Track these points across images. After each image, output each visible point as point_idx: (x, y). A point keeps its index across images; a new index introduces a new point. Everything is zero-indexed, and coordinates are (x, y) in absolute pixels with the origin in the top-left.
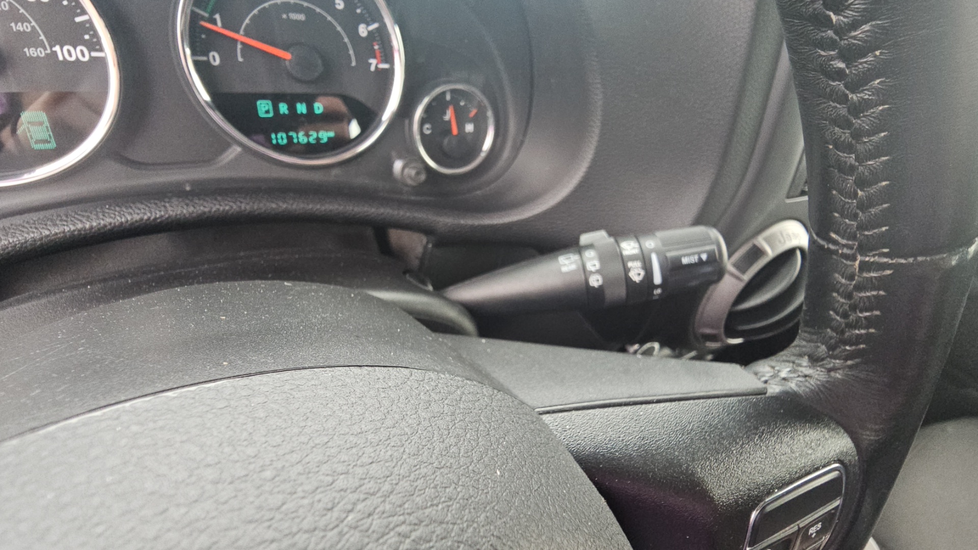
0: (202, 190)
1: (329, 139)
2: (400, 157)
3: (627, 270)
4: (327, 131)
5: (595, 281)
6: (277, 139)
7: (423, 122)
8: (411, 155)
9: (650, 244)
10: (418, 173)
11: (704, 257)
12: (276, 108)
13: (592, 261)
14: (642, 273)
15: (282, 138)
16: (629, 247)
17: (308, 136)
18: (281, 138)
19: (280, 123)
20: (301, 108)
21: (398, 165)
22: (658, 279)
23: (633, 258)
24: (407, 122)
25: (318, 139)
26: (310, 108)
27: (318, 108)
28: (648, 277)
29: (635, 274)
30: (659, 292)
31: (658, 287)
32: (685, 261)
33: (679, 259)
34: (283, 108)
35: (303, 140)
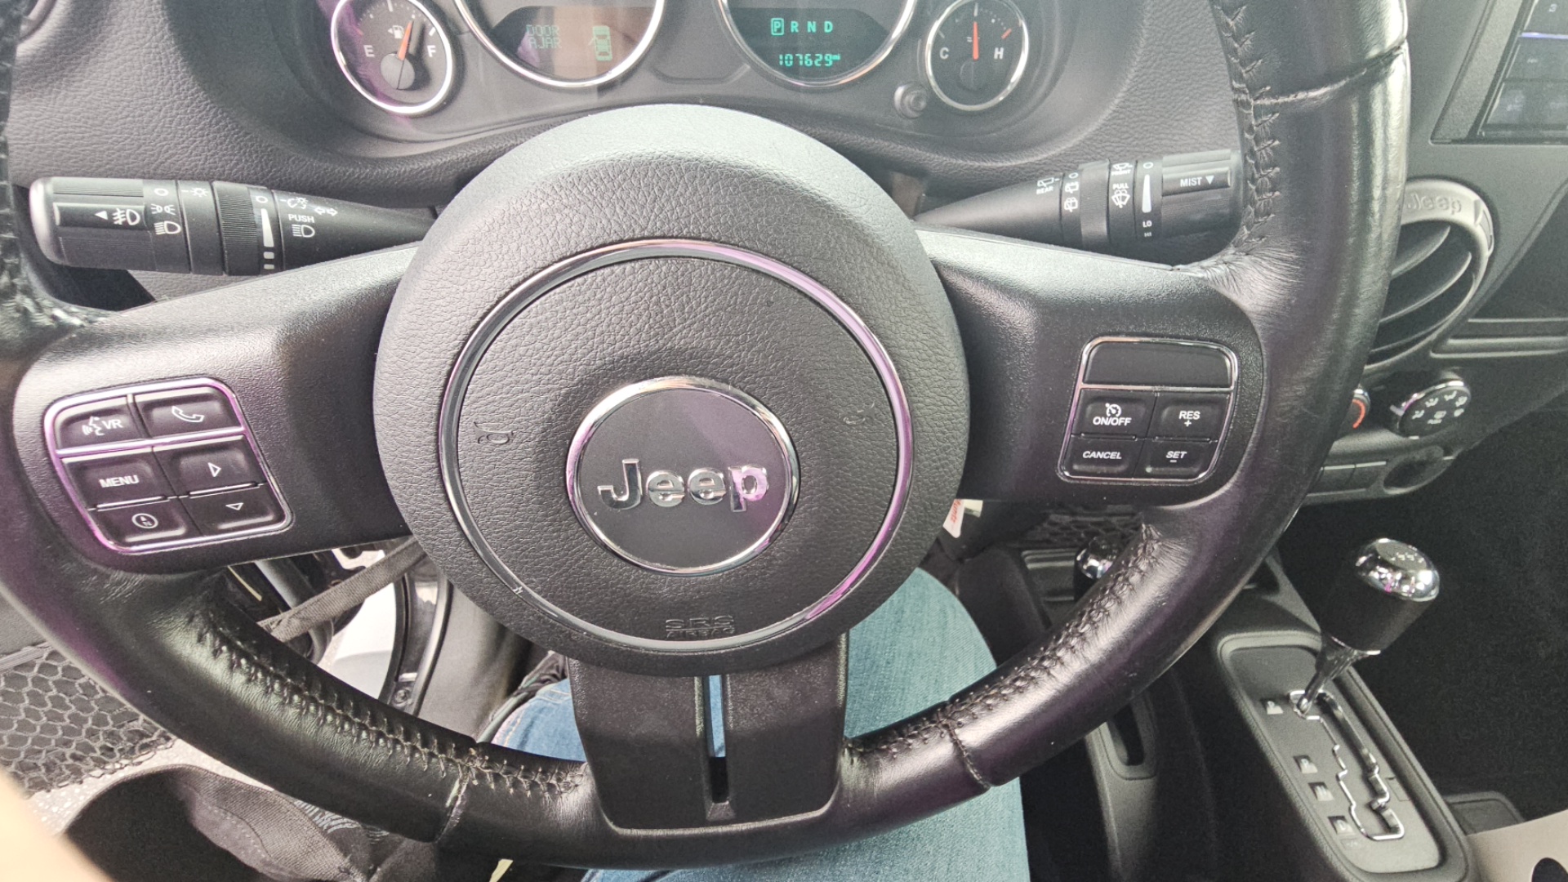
1: (835, 62)
2: (904, 82)
3: (1108, 195)
4: (833, 54)
5: (1070, 205)
6: (784, 60)
7: (937, 43)
8: (917, 78)
9: (1148, 166)
11: (1210, 179)
12: (787, 26)
13: (1073, 183)
14: (1128, 197)
15: (789, 60)
16: (1122, 170)
17: (813, 58)
18: (787, 60)
19: (790, 43)
20: (812, 26)
21: (901, 91)
22: (1147, 207)
23: (1120, 180)
24: (920, 42)
25: (823, 62)
26: (820, 27)
27: (828, 27)
28: (1135, 203)
29: (1120, 198)
30: (1149, 224)
31: (1147, 216)
32: (1184, 183)
33: (1178, 180)
34: (795, 26)
35: (808, 62)
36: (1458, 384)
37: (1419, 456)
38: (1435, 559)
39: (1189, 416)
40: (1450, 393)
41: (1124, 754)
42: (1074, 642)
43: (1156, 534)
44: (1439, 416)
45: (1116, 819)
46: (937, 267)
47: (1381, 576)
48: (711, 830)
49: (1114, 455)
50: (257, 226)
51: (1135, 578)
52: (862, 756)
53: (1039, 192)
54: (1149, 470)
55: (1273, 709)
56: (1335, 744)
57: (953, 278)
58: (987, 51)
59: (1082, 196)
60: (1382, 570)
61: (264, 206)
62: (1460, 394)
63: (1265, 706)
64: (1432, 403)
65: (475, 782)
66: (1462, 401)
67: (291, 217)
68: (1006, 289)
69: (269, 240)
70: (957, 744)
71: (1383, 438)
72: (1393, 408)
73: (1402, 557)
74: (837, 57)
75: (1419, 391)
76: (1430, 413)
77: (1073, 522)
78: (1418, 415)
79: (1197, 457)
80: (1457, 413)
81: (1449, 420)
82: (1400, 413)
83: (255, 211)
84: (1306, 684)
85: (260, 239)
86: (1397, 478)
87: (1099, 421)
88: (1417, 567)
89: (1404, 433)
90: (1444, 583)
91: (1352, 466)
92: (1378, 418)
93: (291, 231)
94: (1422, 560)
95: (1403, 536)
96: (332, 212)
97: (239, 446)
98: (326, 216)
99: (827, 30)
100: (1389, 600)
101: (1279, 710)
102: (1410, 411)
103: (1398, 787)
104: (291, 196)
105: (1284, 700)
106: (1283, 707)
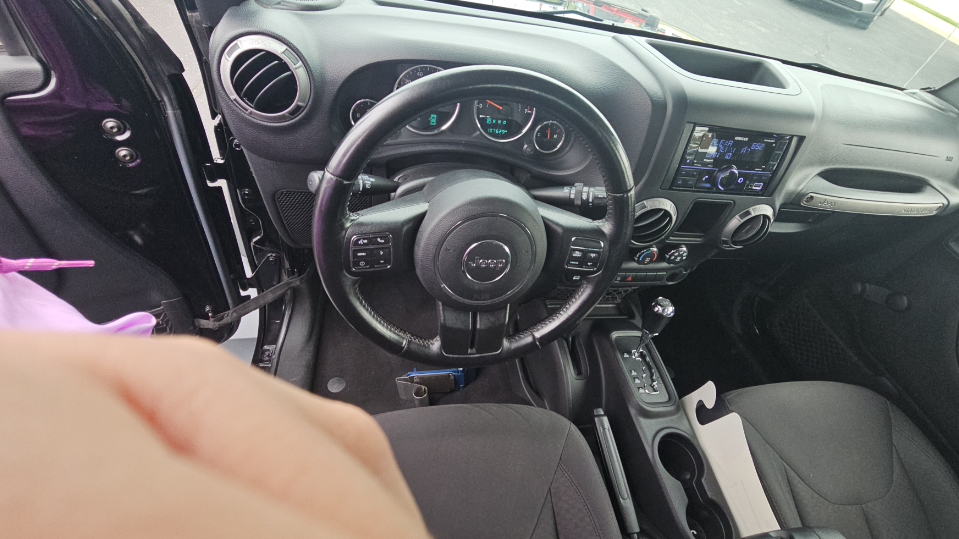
0: (467, 144)
1: (505, 133)
2: (527, 144)
3: (582, 195)
4: (505, 130)
5: (572, 196)
7: (538, 132)
8: (530, 143)
9: (592, 189)
10: (531, 151)
12: (492, 121)
13: (573, 191)
14: (586, 197)
16: (586, 189)
17: (499, 131)
18: (491, 130)
19: (492, 125)
20: (499, 122)
21: (526, 146)
22: (591, 200)
23: (585, 192)
24: (532, 131)
25: (502, 132)
26: (502, 122)
27: (505, 122)
28: (588, 198)
29: (584, 197)
30: (591, 204)
31: (590, 203)
32: (600, 196)
33: (598, 195)
34: (494, 121)
35: (497, 132)
36: (684, 249)
37: (677, 271)
38: (674, 303)
39: (593, 255)
40: (681, 251)
41: (576, 372)
42: (565, 309)
43: (585, 283)
44: (679, 259)
45: (572, 393)
46: (543, 218)
47: (658, 309)
48: (469, 356)
49: (577, 263)
50: (359, 185)
51: (580, 293)
52: (508, 339)
53: (565, 191)
54: (584, 267)
55: (626, 356)
56: (643, 366)
57: (547, 221)
58: (552, 136)
59: (575, 194)
60: (659, 307)
61: (360, 179)
62: (685, 252)
63: (624, 354)
64: (676, 254)
65: (410, 340)
66: (685, 254)
67: (366, 182)
68: (557, 224)
69: (361, 189)
70: (534, 337)
71: (664, 265)
72: (666, 255)
73: (665, 303)
74: (506, 131)
75: (674, 250)
76: (676, 257)
77: (566, 289)
78: (673, 258)
79: (594, 265)
80: (684, 258)
81: (681, 260)
82: (668, 256)
83: (360, 181)
84: (636, 348)
85: (359, 188)
86: (670, 278)
87: (574, 255)
88: (668, 306)
89: (669, 263)
90: (675, 311)
91: (656, 274)
92: (661, 258)
93: (365, 186)
94: (670, 304)
95: (665, 297)
96: (373, 180)
97: (389, 248)
98: (373, 181)
99: (504, 123)
100: (660, 316)
101: (628, 356)
102: (670, 256)
103: (660, 379)
104: (365, 175)
105: (630, 353)
106: (629, 355)
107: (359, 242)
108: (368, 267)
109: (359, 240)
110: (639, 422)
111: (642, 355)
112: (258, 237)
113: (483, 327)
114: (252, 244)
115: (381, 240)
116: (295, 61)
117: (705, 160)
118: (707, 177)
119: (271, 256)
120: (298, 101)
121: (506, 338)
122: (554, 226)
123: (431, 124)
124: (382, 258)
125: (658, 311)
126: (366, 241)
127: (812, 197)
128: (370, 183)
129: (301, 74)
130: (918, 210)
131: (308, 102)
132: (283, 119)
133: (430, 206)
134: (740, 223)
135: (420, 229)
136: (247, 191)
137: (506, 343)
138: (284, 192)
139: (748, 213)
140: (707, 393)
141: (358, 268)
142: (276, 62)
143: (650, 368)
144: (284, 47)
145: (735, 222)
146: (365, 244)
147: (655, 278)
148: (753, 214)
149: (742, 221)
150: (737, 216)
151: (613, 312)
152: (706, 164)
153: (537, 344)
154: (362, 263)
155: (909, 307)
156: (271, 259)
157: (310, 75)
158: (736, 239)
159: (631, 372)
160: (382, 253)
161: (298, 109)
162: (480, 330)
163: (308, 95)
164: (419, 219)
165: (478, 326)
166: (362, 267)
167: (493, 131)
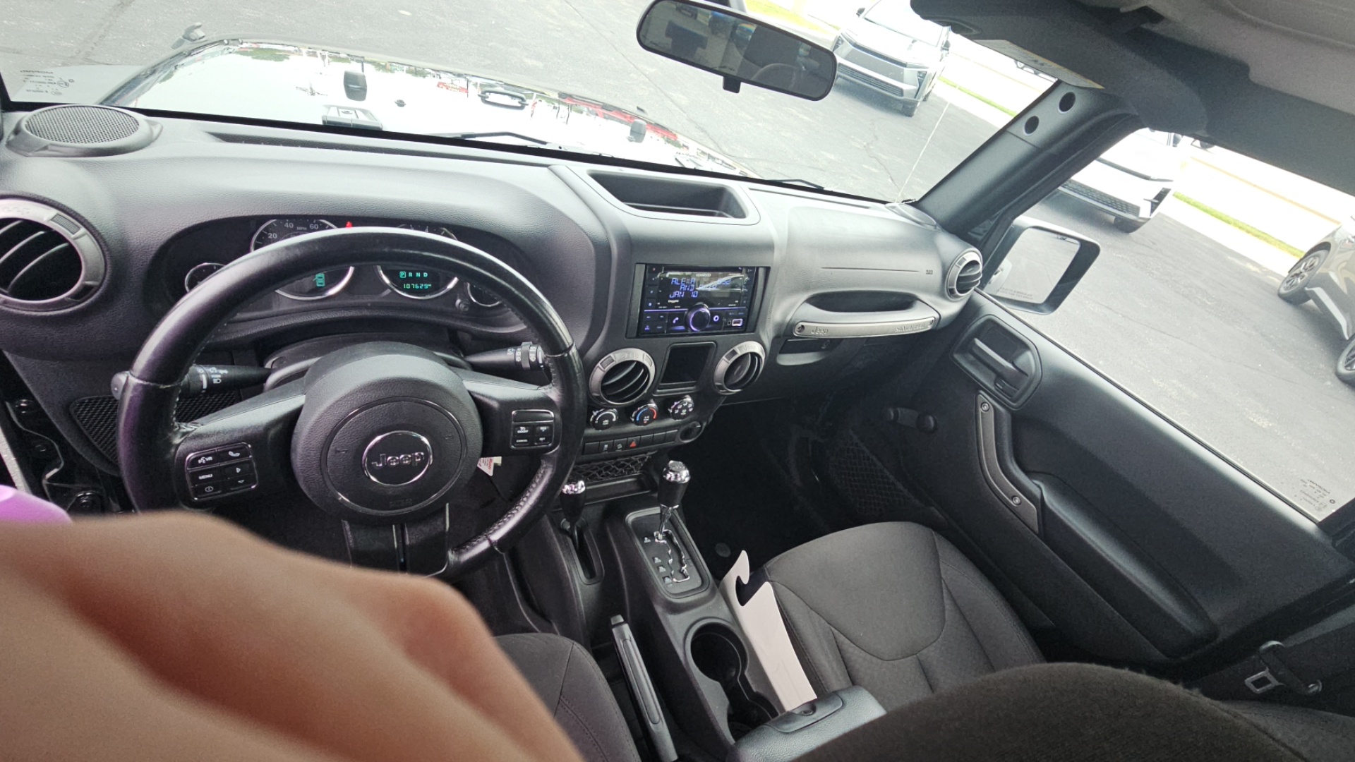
0: (374, 306)
1: (428, 287)
2: (460, 298)
3: (530, 357)
4: (428, 284)
5: (518, 359)
6: (406, 287)
8: (465, 297)
10: (465, 307)
12: (407, 275)
13: (519, 353)
14: (535, 358)
16: (533, 349)
17: (419, 286)
18: (408, 286)
19: (408, 280)
20: (418, 275)
21: (458, 301)
22: (541, 362)
23: (532, 353)
25: (424, 287)
26: (422, 275)
27: (425, 274)
28: (537, 360)
29: (533, 359)
31: (541, 364)
34: (410, 274)
35: (417, 287)
36: (688, 399)
37: (689, 426)
38: (688, 466)
39: (543, 429)
40: (686, 403)
41: (588, 575)
42: (525, 499)
43: (542, 462)
44: (684, 412)
45: (584, 602)
46: (470, 392)
47: (670, 476)
49: (526, 441)
50: (202, 382)
51: (540, 476)
52: (456, 551)
53: (508, 354)
54: (536, 444)
55: (647, 540)
56: (669, 549)
57: (476, 396)
59: (522, 357)
60: (671, 473)
61: (202, 373)
62: (689, 403)
63: (644, 540)
64: (680, 407)
66: (690, 406)
67: (213, 376)
68: (490, 398)
69: (205, 386)
70: (490, 541)
71: (671, 421)
72: (668, 410)
73: (677, 468)
74: (430, 285)
75: (676, 402)
76: (680, 411)
78: (677, 412)
79: (548, 439)
80: (691, 410)
81: (688, 413)
82: (671, 411)
83: (200, 376)
84: (659, 528)
85: (202, 386)
86: (686, 434)
87: (519, 432)
88: (682, 470)
89: (676, 418)
90: (691, 474)
91: (664, 433)
92: (663, 413)
93: (212, 382)
94: (684, 467)
95: (676, 459)
96: (226, 372)
97: (249, 462)
98: (224, 374)
99: (425, 276)
100: (675, 485)
101: (649, 541)
102: (674, 410)
103: (690, 561)
104: (210, 367)
105: (651, 536)
106: (651, 539)
107: (200, 461)
108: (219, 492)
109: (199, 458)
110: (667, 620)
111: (668, 537)
112: (55, 471)
113: (413, 541)
114: (45, 482)
115: (234, 453)
116: (74, 229)
117: (669, 301)
118: (677, 319)
119: (85, 496)
120: (86, 279)
121: (452, 550)
122: (487, 400)
123: (318, 285)
124: (240, 476)
125: (670, 478)
126: (210, 458)
127: (803, 326)
128: (220, 376)
129: (85, 244)
130: (911, 326)
131: (104, 278)
132: (62, 304)
133: (307, 399)
134: (729, 365)
135: (295, 431)
136: (25, 403)
137: (451, 556)
138: (85, 400)
139: (734, 353)
140: (741, 568)
141: (203, 496)
142: (41, 233)
143: (678, 552)
144: (54, 212)
145: (723, 365)
146: (208, 463)
147: (665, 439)
148: (740, 353)
149: (731, 362)
150: (724, 357)
151: (634, 487)
152: (672, 306)
153: (496, 551)
154: (209, 489)
155: (935, 428)
156: (84, 501)
157: (102, 244)
158: (731, 382)
159: (654, 560)
160: (238, 470)
161: (86, 290)
162: (411, 546)
163: (102, 271)
164: (293, 417)
165: (408, 542)
166: (208, 494)
167: (411, 286)
